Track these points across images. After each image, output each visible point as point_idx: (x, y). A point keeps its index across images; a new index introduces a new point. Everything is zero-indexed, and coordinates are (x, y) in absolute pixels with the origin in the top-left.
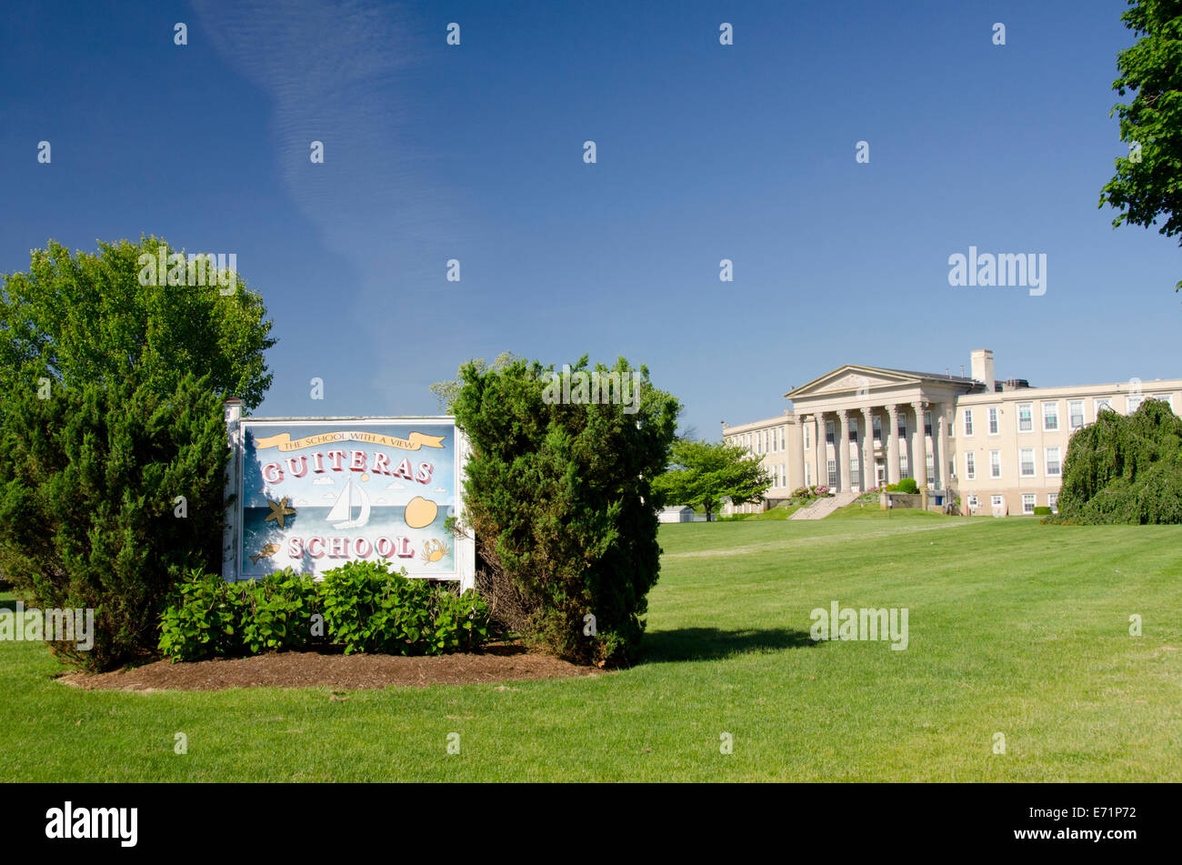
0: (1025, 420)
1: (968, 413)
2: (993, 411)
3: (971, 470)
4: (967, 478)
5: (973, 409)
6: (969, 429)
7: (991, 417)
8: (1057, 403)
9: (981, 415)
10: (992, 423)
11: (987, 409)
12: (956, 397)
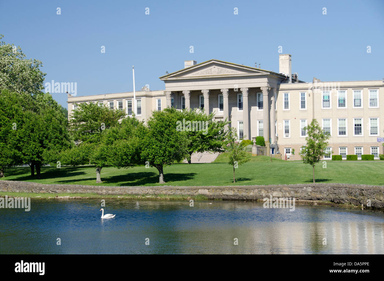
0: (326, 101)
1: (286, 95)
2: (303, 95)
3: (287, 131)
4: (284, 136)
5: (290, 93)
6: (286, 105)
7: (302, 98)
8: (346, 91)
9: (295, 97)
10: (302, 102)
11: (299, 93)
12: (279, 85)
